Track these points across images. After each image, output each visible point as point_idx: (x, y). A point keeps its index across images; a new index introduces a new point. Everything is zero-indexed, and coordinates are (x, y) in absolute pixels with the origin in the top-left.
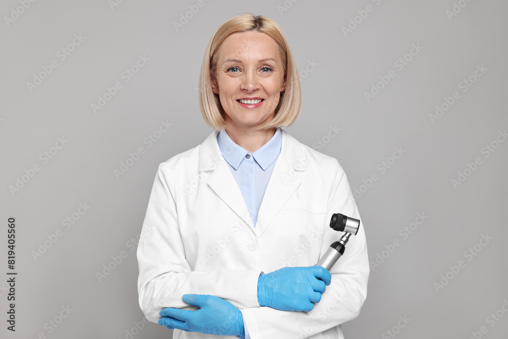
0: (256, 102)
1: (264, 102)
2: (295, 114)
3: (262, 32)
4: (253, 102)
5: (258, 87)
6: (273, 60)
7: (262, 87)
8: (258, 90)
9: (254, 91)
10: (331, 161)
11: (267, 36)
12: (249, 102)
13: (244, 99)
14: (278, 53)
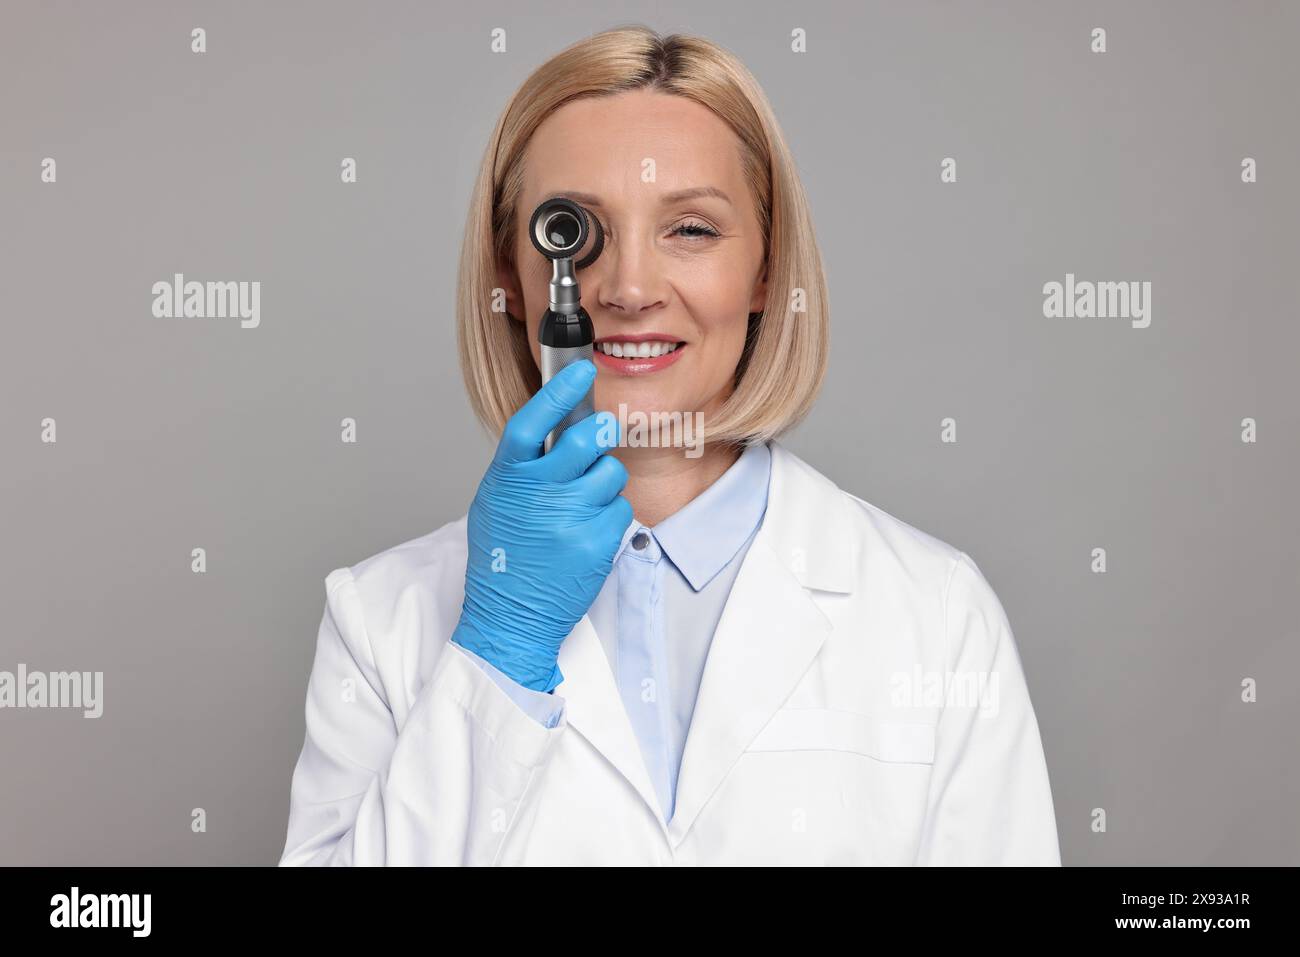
0: (657, 350)
1: (685, 350)
2: (802, 389)
3: (678, 92)
4: (645, 350)
5: (662, 296)
6: (716, 193)
7: (675, 299)
8: (660, 305)
9: (644, 308)
10: (954, 562)
11: (696, 108)
12: (630, 350)
13: (612, 340)
14: (739, 168)
